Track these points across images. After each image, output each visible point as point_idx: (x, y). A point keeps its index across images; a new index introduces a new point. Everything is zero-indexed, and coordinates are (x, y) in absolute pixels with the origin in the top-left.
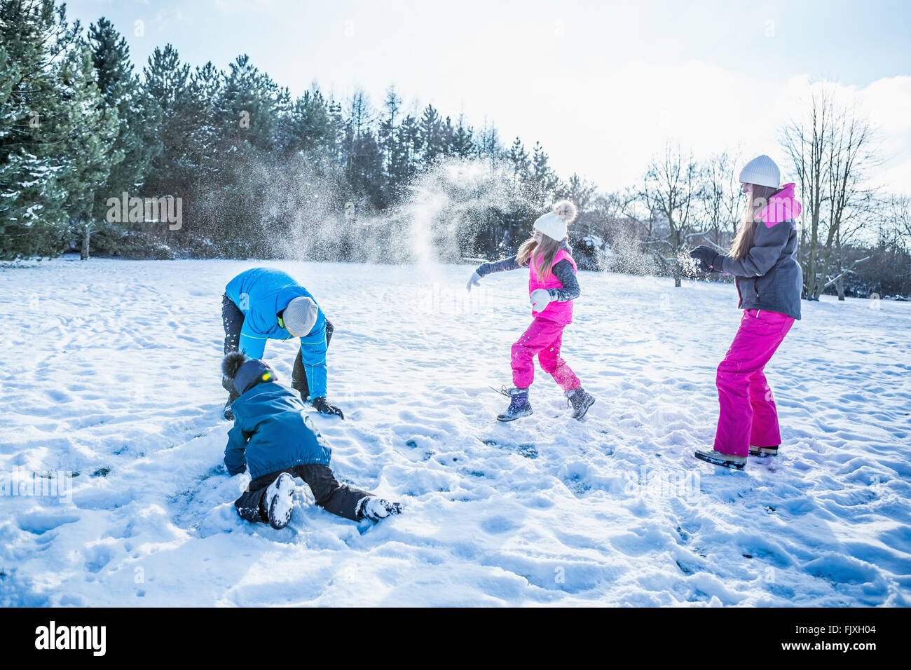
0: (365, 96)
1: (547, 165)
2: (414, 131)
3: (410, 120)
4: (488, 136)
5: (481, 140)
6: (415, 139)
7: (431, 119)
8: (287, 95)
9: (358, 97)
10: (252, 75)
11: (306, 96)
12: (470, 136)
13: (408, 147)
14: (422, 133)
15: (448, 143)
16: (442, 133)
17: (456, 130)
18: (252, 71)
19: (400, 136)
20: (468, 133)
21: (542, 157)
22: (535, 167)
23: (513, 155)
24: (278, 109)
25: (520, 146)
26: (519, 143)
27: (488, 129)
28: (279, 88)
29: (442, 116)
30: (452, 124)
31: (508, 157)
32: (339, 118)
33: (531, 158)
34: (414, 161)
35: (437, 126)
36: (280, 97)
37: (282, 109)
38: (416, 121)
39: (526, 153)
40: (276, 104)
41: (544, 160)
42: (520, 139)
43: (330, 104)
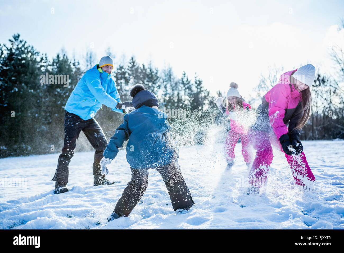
0: (93, 54)
1: (202, 85)
2: (124, 73)
3: (121, 68)
4: (167, 72)
5: (163, 75)
6: (125, 78)
7: (133, 66)
8: (46, 58)
9: (89, 56)
10: (24, 46)
11: (58, 57)
12: (157, 73)
13: (121, 83)
14: (129, 74)
15: (144, 78)
16: (140, 73)
17: (148, 71)
18: (23, 43)
19: (116, 77)
20: (155, 72)
21: (199, 81)
22: (196, 87)
23: (183, 81)
24: (41, 66)
25: (186, 75)
26: (185, 74)
27: (167, 68)
28: (41, 54)
29: (139, 63)
30: (146, 67)
31: (180, 83)
32: (79, 69)
33: (193, 82)
34: (125, 90)
35: (137, 69)
36: (42, 59)
37: (44, 66)
38: (124, 67)
39: (189, 80)
40: (40, 64)
41: (200, 83)
42: (185, 71)
43: (73, 62)
